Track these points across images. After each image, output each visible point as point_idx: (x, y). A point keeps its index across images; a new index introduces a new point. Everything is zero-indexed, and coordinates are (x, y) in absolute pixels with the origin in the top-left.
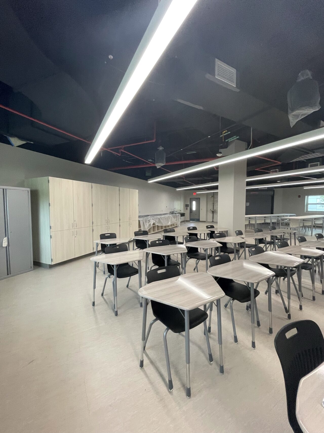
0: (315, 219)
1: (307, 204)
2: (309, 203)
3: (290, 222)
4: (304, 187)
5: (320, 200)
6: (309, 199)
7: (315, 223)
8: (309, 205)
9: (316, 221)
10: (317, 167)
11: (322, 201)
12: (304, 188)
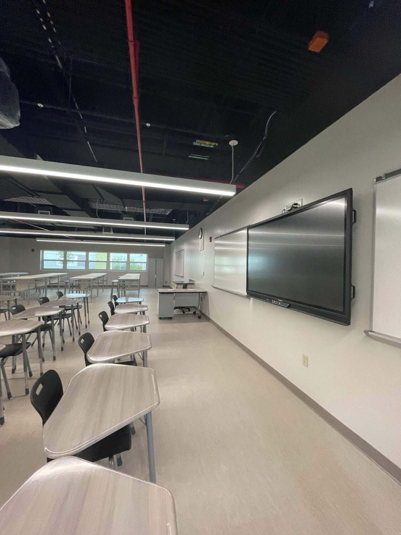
0: (50, 278)
1: (43, 260)
2: (45, 259)
3: (16, 285)
4: (37, 238)
5: (59, 256)
6: (44, 254)
7: (51, 282)
8: (44, 261)
9: (51, 281)
10: (48, 215)
11: (60, 257)
12: (37, 240)
